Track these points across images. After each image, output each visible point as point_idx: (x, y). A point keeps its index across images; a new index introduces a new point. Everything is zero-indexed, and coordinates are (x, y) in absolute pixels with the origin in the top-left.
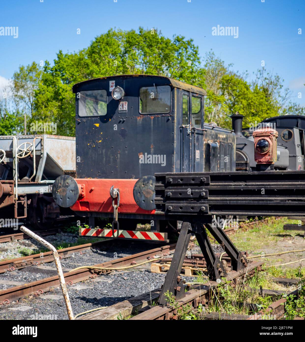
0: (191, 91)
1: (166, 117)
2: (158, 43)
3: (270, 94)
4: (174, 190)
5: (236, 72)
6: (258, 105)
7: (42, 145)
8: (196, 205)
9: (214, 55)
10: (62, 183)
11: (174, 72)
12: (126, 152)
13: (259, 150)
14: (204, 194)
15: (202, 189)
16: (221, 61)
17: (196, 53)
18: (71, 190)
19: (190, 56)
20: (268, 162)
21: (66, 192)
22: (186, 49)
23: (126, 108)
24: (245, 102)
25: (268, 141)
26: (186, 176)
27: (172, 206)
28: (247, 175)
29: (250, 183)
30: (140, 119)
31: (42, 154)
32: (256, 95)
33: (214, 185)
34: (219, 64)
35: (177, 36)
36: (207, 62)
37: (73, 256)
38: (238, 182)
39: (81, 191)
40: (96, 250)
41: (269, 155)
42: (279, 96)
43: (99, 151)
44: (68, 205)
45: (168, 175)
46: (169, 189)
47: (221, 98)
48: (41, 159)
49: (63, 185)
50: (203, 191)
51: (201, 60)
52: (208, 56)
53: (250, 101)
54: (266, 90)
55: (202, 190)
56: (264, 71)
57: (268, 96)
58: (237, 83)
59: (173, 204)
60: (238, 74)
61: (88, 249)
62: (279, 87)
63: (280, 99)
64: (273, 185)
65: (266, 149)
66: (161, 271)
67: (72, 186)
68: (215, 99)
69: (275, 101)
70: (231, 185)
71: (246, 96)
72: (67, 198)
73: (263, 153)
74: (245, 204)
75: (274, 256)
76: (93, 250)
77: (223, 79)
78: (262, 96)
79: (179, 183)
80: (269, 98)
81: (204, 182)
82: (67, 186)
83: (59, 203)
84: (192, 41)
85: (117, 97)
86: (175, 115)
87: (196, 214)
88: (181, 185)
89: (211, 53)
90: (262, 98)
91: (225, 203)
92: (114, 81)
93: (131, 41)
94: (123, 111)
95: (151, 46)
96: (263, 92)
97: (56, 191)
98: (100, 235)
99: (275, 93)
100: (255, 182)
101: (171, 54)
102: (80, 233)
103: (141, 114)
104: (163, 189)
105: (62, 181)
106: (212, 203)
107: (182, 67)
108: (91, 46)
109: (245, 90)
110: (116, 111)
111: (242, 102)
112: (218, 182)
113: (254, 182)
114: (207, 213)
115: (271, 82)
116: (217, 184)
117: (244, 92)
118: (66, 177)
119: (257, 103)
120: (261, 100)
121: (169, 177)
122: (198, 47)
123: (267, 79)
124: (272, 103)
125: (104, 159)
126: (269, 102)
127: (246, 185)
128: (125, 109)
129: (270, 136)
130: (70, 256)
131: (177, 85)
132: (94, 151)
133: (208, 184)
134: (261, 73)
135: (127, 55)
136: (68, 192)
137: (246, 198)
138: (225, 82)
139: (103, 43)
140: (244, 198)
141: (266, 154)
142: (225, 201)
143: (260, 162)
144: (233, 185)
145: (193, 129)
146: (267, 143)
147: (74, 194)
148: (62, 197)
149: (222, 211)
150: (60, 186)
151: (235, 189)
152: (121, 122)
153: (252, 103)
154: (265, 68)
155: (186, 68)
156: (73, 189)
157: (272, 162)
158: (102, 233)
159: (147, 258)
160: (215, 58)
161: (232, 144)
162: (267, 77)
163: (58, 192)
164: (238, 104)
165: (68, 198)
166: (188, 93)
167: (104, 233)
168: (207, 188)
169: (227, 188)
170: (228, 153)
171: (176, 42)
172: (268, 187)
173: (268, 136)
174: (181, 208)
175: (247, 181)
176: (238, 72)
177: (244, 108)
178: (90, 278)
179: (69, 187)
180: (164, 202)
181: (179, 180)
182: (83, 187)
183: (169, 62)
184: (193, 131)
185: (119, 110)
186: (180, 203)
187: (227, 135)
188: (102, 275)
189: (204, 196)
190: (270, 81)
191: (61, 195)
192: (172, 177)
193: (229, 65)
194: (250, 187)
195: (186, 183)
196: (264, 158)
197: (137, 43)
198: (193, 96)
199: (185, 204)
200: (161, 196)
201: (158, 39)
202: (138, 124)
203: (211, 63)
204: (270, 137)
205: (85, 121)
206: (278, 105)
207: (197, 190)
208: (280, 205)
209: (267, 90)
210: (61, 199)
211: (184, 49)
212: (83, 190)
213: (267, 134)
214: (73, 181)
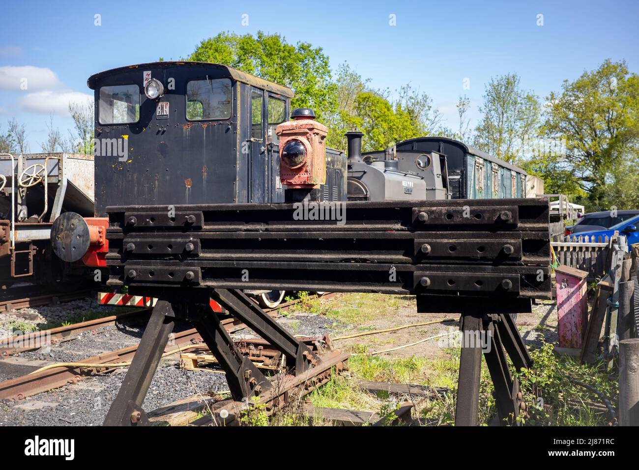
0: (266, 88)
1: (224, 125)
2: (279, 52)
3: (416, 117)
4: (139, 240)
5: (376, 90)
6: (402, 130)
7: (59, 169)
8: (177, 268)
9: (349, 68)
10: (65, 224)
11: (299, 87)
12: (168, 178)
13: (287, 162)
14: (192, 246)
15: (188, 237)
16: (358, 76)
17: (326, 65)
18: (79, 235)
19: (318, 68)
20: (304, 184)
21: (71, 238)
22: (313, 59)
23: (167, 111)
24: (385, 125)
25: (303, 144)
26: (160, 213)
27: (136, 270)
28: (268, 210)
29: (275, 227)
30: (186, 129)
31: (59, 181)
32: (399, 117)
33: (210, 229)
34: (355, 78)
35: (301, 43)
36: (340, 76)
37: (79, 338)
38: (253, 224)
39: (99, 236)
40: (124, 326)
41: (306, 171)
42: (427, 119)
43: (129, 177)
44: (73, 257)
45: (128, 209)
46: (131, 237)
47: (357, 121)
48: (58, 189)
49: (66, 228)
50: (190, 241)
51: (332, 74)
52: (342, 69)
53: (392, 124)
54: (411, 112)
55: (187, 240)
56: (409, 89)
57: (414, 119)
58: (376, 101)
59: (138, 267)
60: (379, 93)
61: (110, 325)
62: (427, 108)
63: (428, 122)
64: (315, 230)
65: (300, 159)
66: (196, 366)
67: (79, 229)
68: (350, 121)
69: (422, 125)
70: (241, 230)
71: (387, 118)
72: (72, 246)
73: (295, 167)
74: (264, 267)
75: (387, 333)
76: (119, 325)
77: (359, 97)
78: (406, 119)
79: (148, 225)
80: (415, 121)
81: (192, 223)
82: (72, 230)
83: (60, 255)
84: (321, 49)
85: (153, 95)
86: (239, 122)
87: (179, 286)
88: (152, 229)
89: (346, 65)
90: (407, 121)
91: (229, 264)
92: (150, 72)
93: (246, 47)
94: (163, 115)
95: (271, 54)
96: (407, 114)
97: (55, 236)
98: (129, 304)
99: (422, 115)
100: (284, 224)
101: (295, 65)
102: (100, 300)
103: (189, 121)
104: (122, 237)
105: (65, 221)
106: (207, 264)
107: (309, 80)
108: (196, 52)
109: (386, 110)
110: (153, 117)
111: (382, 125)
112: (219, 225)
113: (282, 224)
114: (199, 284)
115: (418, 102)
116: (216, 227)
117: (384, 113)
118: (71, 216)
119: (400, 126)
120: (405, 124)
121: (130, 213)
122: (328, 58)
123: (413, 98)
124: (419, 127)
125: (136, 188)
126: (415, 125)
127: (267, 230)
128: (165, 114)
129: (308, 133)
130: (73, 338)
131: (241, 78)
132: (121, 176)
133: (199, 228)
134: (406, 91)
135: (241, 65)
136: (73, 238)
137: (268, 255)
138: (361, 100)
139: (210, 49)
140: (263, 255)
141: (300, 169)
142: (229, 260)
143: (290, 184)
144: (242, 229)
145: (269, 144)
146: (302, 147)
147: (83, 241)
148: (65, 246)
149: (226, 281)
150: (62, 229)
151: (247, 237)
152: (160, 133)
153: (394, 127)
154: (410, 86)
155: (314, 83)
156: (81, 233)
157: (313, 185)
158: (131, 300)
159: (191, 340)
160: (350, 71)
161: (340, 170)
162: (413, 96)
163: (58, 238)
164: (378, 128)
165: (74, 247)
166: (262, 91)
167: (134, 300)
168: (198, 235)
169: (232, 235)
170: (334, 182)
171: (300, 50)
172: (305, 234)
173: (304, 134)
174: (152, 273)
175: (270, 222)
176: (379, 90)
177: (385, 132)
178: (68, 382)
179: (75, 231)
180: (122, 262)
181: (148, 220)
182: (101, 230)
183: (292, 74)
184: (270, 148)
185: (157, 114)
186: (150, 264)
187: (334, 158)
188: (95, 375)
189: (191, 251)
190: (416, 101)
191: (63, 242)
192: (136, 213)
193: (366, 80)
194: (274, 235)
195: (160, 225)
196: (297, 176)
197: (253, 51)
198: (270, 96)
199: (159, 267)
200: (118, 250)
201: (280, 46)
202: (184, 135)
203: (345, 78)
204: (308, 135)
205: (107, 131)
206: (426, 130)
207: (179, 240)
208: (328, 269)
209: (413, 111)
210: (63, 248)
211: (311, 60)
212: (101, 235)
213: (302, 131)
214: (81, 221)
